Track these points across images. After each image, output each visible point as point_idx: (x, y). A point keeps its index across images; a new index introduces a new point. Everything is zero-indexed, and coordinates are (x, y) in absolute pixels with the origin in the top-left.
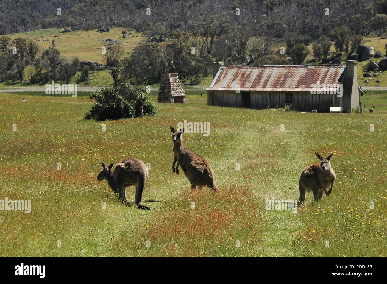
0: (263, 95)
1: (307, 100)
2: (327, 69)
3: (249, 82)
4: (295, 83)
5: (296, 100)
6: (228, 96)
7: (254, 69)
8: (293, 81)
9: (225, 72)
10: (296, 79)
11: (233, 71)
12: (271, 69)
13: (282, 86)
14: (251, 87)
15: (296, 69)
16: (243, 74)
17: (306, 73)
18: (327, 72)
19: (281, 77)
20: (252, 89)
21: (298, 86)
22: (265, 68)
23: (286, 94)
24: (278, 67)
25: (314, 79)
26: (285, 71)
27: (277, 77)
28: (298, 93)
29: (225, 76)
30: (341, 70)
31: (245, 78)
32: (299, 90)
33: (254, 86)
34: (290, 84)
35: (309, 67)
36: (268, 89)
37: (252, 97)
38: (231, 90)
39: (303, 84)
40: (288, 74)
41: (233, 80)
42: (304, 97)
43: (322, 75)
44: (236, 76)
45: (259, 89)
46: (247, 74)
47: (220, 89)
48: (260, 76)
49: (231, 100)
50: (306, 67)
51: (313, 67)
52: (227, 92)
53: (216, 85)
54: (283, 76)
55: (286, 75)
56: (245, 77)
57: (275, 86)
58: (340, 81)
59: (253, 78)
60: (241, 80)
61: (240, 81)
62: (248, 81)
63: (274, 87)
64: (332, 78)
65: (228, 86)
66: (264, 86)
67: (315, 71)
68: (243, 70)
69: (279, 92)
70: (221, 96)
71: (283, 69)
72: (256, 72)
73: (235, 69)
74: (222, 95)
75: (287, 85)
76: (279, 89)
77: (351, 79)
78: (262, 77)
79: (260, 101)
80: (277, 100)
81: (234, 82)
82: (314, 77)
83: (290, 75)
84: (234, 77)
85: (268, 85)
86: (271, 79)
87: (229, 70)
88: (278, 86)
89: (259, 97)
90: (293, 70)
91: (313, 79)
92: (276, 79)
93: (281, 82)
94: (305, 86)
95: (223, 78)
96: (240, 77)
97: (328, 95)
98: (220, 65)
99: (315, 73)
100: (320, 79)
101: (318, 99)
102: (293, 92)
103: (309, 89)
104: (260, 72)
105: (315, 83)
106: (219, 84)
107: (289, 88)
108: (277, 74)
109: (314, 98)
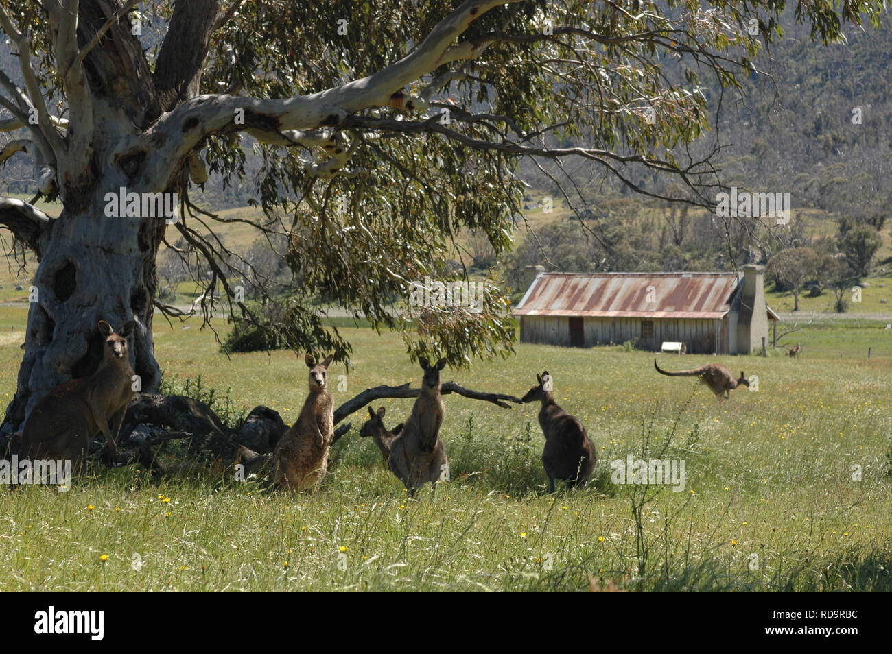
0: (603, 323)
1: (676, 332)
2: (712, 280)
3: (581, 301)
4: (657, 303)
5: (658, 333)
6: (547, 325)
7: (592, 279)
9: (544, 283)
11: (558, 282)
12: (620, 280)
13: (635, 309)
14: (584, 310)
15: (661, 279)
16: (574, 288)
17: (678, 286)
18: (711, 286)
19: (635, 292)
20: (585, 314)
21: (660, 310)
22: (611, 277)
23: (642, 323)
24: (633, 276)
25: (689, 296)
26: (643, 282)
27: (629, 293)
28: (661, 320)
29: (543, 291)
30: (735, 282)
31: (577, 294)
32: (661, 315)
33: (588, 308)
34: (649, 305)
35: (684, 276)
36: (612, 313)
37: (587, 328)
38: (550, 314)
39: (670, 305)
40: (647, 287)
41: (557, 297)
42: (671, 327)
43: (702, 290)
44: (562, 291)
45: (596, 313)
46: (580, 287)
47: (533, 313)
48: (600, 291)
49: (551, 332)
50: (679, 275)
51: (690, 276)
52: (545, 318)
53: (527, 307)
54: (638, 292)
55: (645, 290)
56: (576, 292)
57: (624, 308)
58: (729, 302)
59: (588, 295)
60: (569, 296)
61: (567, 300)
62: (580, 299)
63: (621, 309)
64: (717, 298)
65: (546, 308)
66: (606, 309)
67: (692, 283)
68: (574, 281)
69: (631, 319)
70: (535, 324)
71: (639, 280)
72: (595, 283)
73: (561, 279)
74: (537, 322)
75: (643, 307)
76: (630, 314)
77: (751, 300)
78: (605, 292)
79: (600, 335)
80: (626, 331)
81: (557, 300)
82: (689, 292)
84: (557, 292)
85: (612, 306)
86: (618, 296)
87: (552, 280)
88: (629, 309)
89: (597, 327)
90: (656, 281)
91: (687, 297)
92: (627, 296)
93: (634, 301)
94: (674, 307)
95: (541, 294)
96: (568, 291)
97: (711, 326)
98: (538, 272)
99: (691, 287)
100: (699, 296)
101: (694, 331)
102: (651, 318)
103: (679, 315)
104: (602, 283)
105: (689, 304)
106: (531, 303)
107: (647, 311)
108: (629, 287)
109: (687, 327)
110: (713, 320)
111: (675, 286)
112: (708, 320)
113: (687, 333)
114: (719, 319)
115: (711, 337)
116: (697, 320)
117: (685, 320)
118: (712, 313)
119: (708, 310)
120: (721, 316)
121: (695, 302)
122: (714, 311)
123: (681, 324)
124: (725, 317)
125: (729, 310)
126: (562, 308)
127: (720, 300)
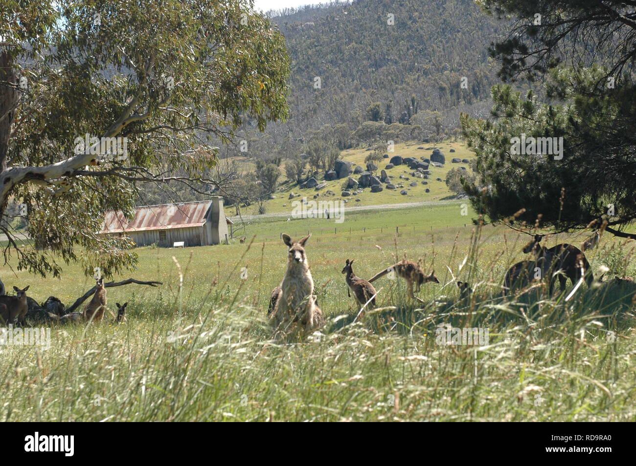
0: (139, 234)
1: (180, 236)
2: (195, 206)
4: (167, 221)
5: (169, 237)
8: (165, 219)
10: (168, 218)
12: (145, 210)
13: (155, 225)
14: (126, 228)
15: (168, 208)
17: (177, 211)
18: (195, 208)
19: (154, 216)
20: (127, 230)
21: (169, 224)
22: (140, 209)
23: (160, 232)
24: (152, 207)
26: (158, 210)
27: (151, 216)
28: (170, 230)
30: (208, 206)
31: (122, 220)
32: (170, 227)
33: (129, 227)
34: (163, 223)
35: (180, 205)
36: (143, 229)
39: (174, 221)
40: (161, 212)
42: (176, 233)
43: (191, 211)
44: (114, 219)
45: (134, 229)
50: (177, 205)
51: (183, 205)
54: (156, 216)
55: (159, 214)
57: (149, 225)
58: (206, 217)
60: (118, 221)
61: (117, 223)
63: (147, 226)
64: (200, 214)
65: (107, 229)
66: (139, 226)
67: (185, 208)
69: (153, 230)
71: (155, 209)
75: (159, 223)
76: (152, 228)
77: (218, 214)
78: (138, 217)
79: (137, 241)
80: (152, 238)
81: (112, 224)
83: (162, 213)
85: (142, 225)
86: (145, 219)
88: (152, 226)
90: (165, 208)
91: (183, 216)
92: (150, 218)
93: (154, 221)
94: (176, 223)
96: (117, 219)
97: (196, 230)
99: (184, 210)
100: (189, 215)
101: (188, 234)
102: (164, 229)
103: (179, 226)
105: (185, 220)
107: (161, 226)
108: (150, 214)
109: (185, 233)
110: (198, 227)
111: (175, 211)
112: (195, 227)
113: (185, 235)
114: (201, 226)
115: (198, 237)
116: (189, 228)
117: (183, 228)
118: (197, 224)
119: (195, 222)
120: (202, 224)
121: (187, 219)
122: (198, 222)
123: (181, 231)
124: (204, 225)
125: (206, 221)
126: (115, 229)
127: (201, 216)
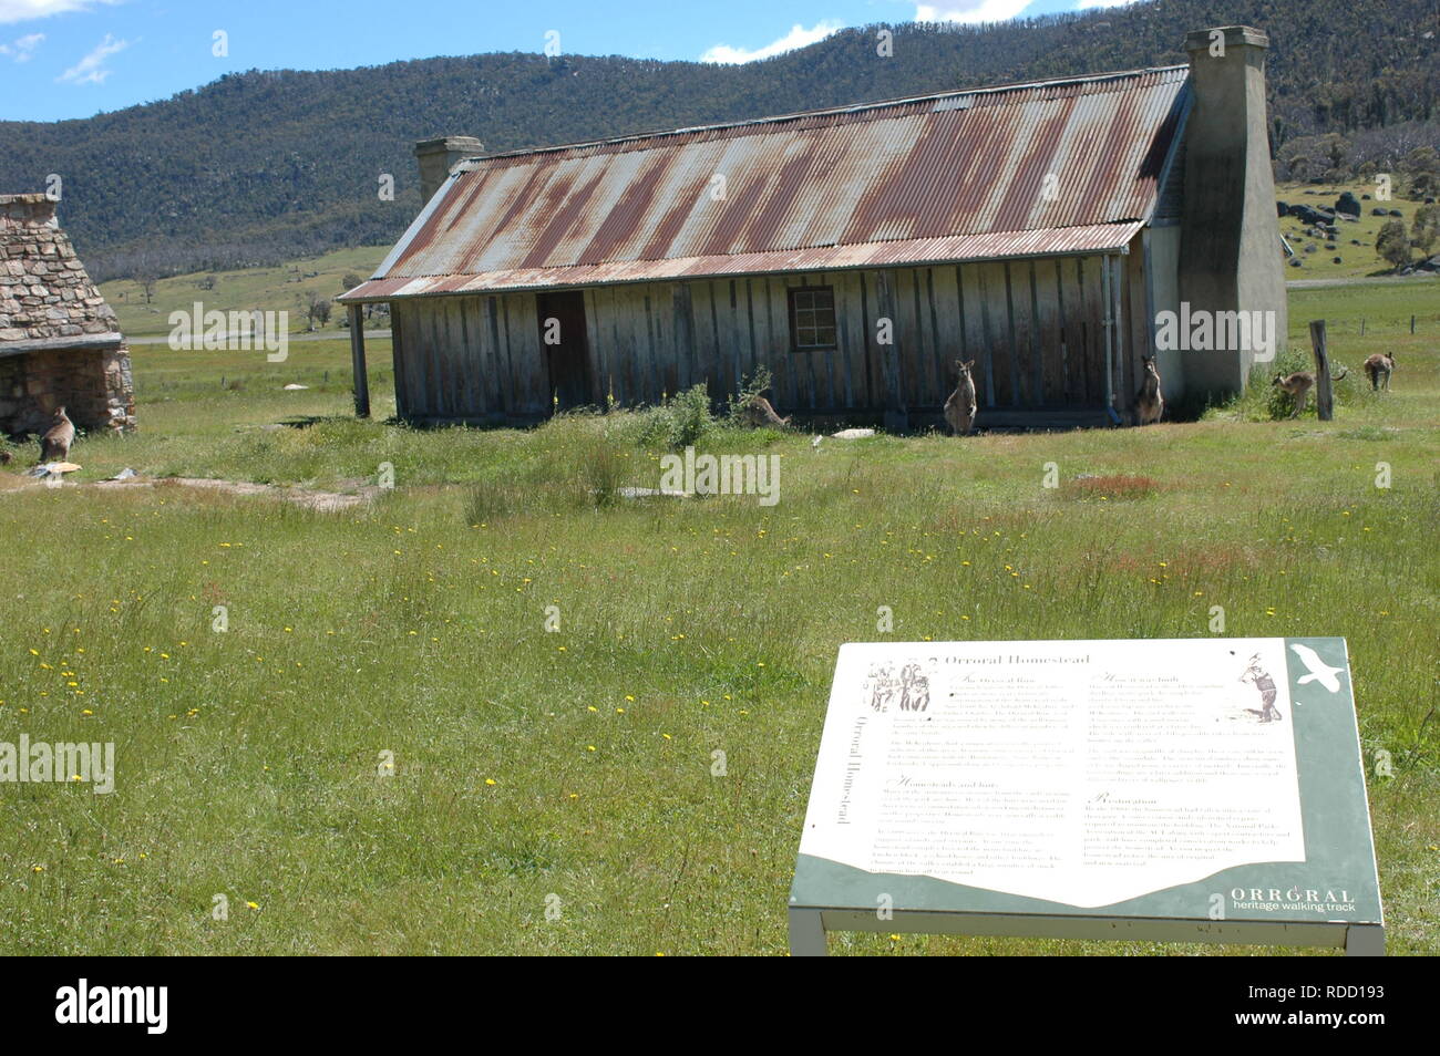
0: (654, 305)
1: (927, 328)
2: (1055, 108)
3: (575, 235)
4: (842, 215)
5: (855, 327)
6: (469, 324)
7: (619, 157)
8: (830, 201)
9: (469, 190)
10: (854, 190)
11: (513, 177)
12: (709, 148)
13: (758, 245)
14: (580, 264)
15: (855, 128)
16: (559, 193)
17: (920, 144)
18: (1055, 128)
19: (760, 182)
20: (584, 277)
21: (856, 237)
22: (681, 141)
23: (791, 293)
24: (754, 129)
25: (969, 179)
26: (792, 145)
27: (741, 186)
28: (861, 273)
29: (462, 213)
30: (1159, 101)
31: (564, 211)
32: (859, 255)
33: (592, 258)
34: (814, 225)
35: (939, 106)
36: (674, 266)
37: (599, 326)
38: (471, 288)
39: (894, 215)
40: (805, 160)
41: (499, 230)
43: (1020, 146)
44: (518, 205)
45: (626, 268)
46: (575, 188)
47: (416, 287)
48: (641, 193)
50: (921, 107)
53: (405, 270)
54: (774, 179)
55: (795, 174)
56: (565, 203)
57: (721, 244)
59: (599, 212)
60: (538, 222)
61: (529, 233)
62: (571, 229)
63: (713, 249)
64: (1093, 162)
65: (460, 269)
66: (654, 254)
67: (975, 128)
68: (562, 169)
69: (749, 278)
71: (780, 138)
72: (629, 166)
73: (523, 168)
75: (793, 231)
76: (740, 262)
78: (657, 194)
79: (642, 350)
80: (737, 335)
81: (500, 236)
82: (968, 164)
83: (816, 166)
84: (505, 211)
85: (677, 244)
86: (699, 206)
87: (494, 178)
88: (737, 246)
89: (635, 319)
90: (836, 135)
91: (960, 178)
92: (731, 200)
93: (757, 212)
94: (909, 225)
95: (454, 224)
96: (538, 204)
97: (1070, 284)
98: (458, 154)
99: (976, 140)
100: (1008, 173)
101: (998, 311)
102: (822, 272)
103: (935, 249)
104: (650, 167)
105: (974, 208)
106: (420, 255)
107: (804, 246)
108: (739, 171)
109: (973, 307)
110: (1080, 257)
111: (911, 144)
112: (1056, 259)
113: (973, 322)
114: (1113, 253)
115: (1081, 334)
116: (1006, 264)
117: (959, 267)
118: (1077, 232)
119: (1056, 221)
120: (1122, 237)
121: (997, 196)
122: (1083, 222)
123: (945, 292)
124: (1136, 241)
125: (1148, 214)
126: (510, 265)
127: (1106, 177)
